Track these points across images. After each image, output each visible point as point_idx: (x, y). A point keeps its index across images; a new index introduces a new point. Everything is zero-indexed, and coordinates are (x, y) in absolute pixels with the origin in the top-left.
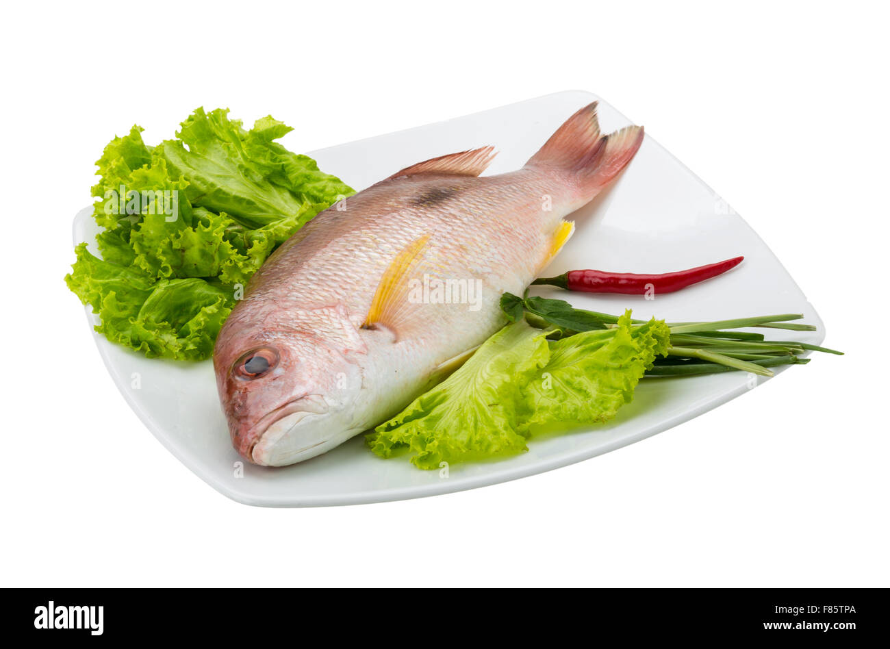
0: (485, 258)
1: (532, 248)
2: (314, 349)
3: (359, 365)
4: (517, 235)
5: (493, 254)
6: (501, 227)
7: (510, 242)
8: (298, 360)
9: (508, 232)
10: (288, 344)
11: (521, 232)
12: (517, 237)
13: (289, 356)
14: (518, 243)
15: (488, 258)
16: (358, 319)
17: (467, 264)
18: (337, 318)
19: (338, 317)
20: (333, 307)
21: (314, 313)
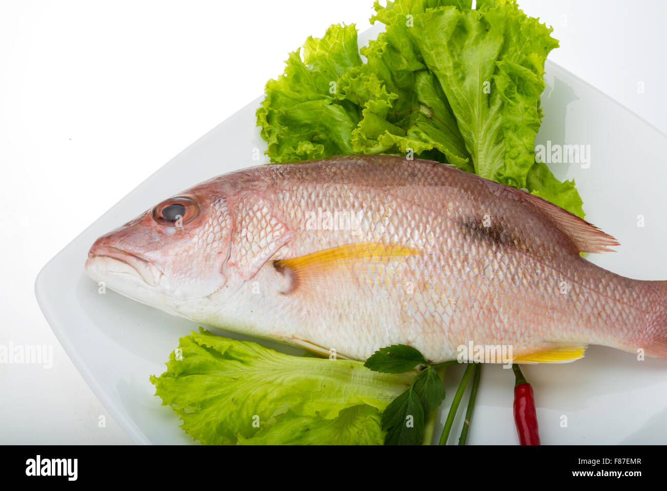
0: (432, 309)
1: (502, 339)
2: (214, 241)
3: (226, 281)
4: (497, 319)
5: (443, 313)
6: (487, 302)
7: (478, 318)
8: (192, 237)
9: (489, 310)
10: (210, 220)
11: (505, 321)
12: (494, 321)
13: (195, 228)
14: (486, 325)
15: (435, 311)
16: (285, 253)
17: (408, 299)
18: (273, 238)
19: (276, 238)
20: (287, 229)
21: (270, 220)
